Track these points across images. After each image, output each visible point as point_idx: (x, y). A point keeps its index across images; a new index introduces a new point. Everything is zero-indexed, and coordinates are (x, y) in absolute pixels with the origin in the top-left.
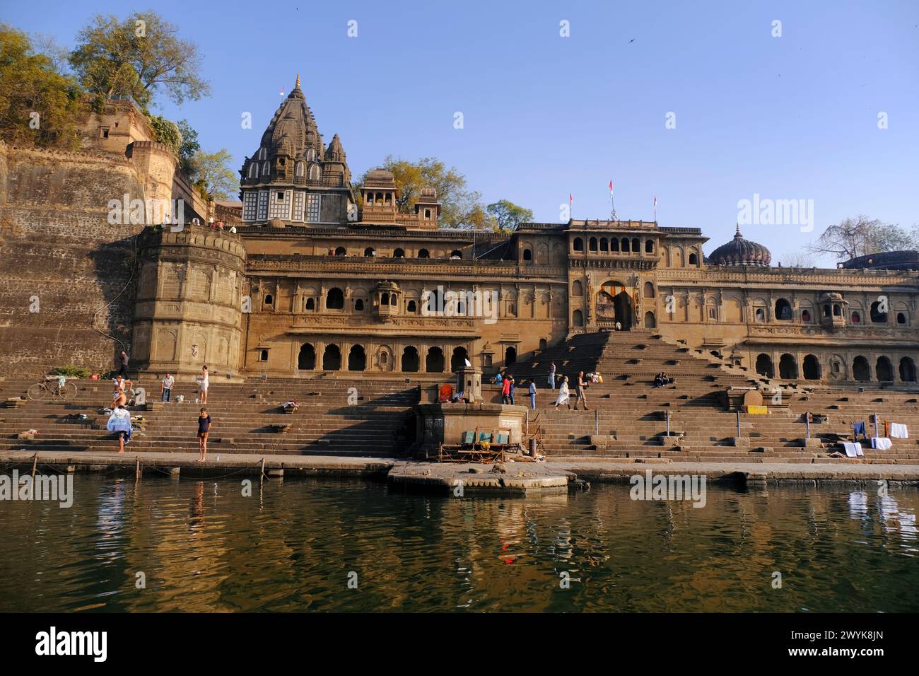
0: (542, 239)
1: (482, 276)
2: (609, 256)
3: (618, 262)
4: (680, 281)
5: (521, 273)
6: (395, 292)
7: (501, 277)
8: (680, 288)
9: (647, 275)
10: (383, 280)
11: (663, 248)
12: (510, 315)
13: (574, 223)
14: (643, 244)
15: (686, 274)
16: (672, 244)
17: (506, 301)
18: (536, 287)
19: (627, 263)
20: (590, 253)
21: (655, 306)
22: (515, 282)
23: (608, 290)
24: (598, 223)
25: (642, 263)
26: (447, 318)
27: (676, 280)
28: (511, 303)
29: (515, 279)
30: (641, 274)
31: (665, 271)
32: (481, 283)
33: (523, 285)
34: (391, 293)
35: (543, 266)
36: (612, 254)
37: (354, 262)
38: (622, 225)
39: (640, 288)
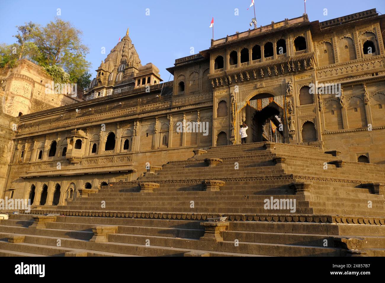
0: (193, 69)
1: (143, 114)
2: (250, 65)
3: (261, 70)
4: (352, 77)
5: (174, 104)
6: (79, 137)
7: (157, 111)
8: (351, 86)
9: (302, 78)
10: (74, 129)
11: (325, 45)
12: (163, 146)
13: (215, 43)
14: (290, 43)
15: (359, 67)
16: (336, 38)
17: (160, 133)
18: (184, 115)
19: (272, 68)
20: (229, 68)
21: (314, 114)
22: (166, 114)
23: (254, 104)
24: (238, 37)
25: (291, 65)
26: (114, 156)
27: (345, 78)
28: (164, 134)
29: (168, 111)
30: (294, 79)
31: (329, 69)
32: (141, 120)
33: (175, 116)
34: (75, 139)
35: (193, 94)
36: (252, 63)
37: (65, 119)
38: (264, 30)
39: (294, 95)
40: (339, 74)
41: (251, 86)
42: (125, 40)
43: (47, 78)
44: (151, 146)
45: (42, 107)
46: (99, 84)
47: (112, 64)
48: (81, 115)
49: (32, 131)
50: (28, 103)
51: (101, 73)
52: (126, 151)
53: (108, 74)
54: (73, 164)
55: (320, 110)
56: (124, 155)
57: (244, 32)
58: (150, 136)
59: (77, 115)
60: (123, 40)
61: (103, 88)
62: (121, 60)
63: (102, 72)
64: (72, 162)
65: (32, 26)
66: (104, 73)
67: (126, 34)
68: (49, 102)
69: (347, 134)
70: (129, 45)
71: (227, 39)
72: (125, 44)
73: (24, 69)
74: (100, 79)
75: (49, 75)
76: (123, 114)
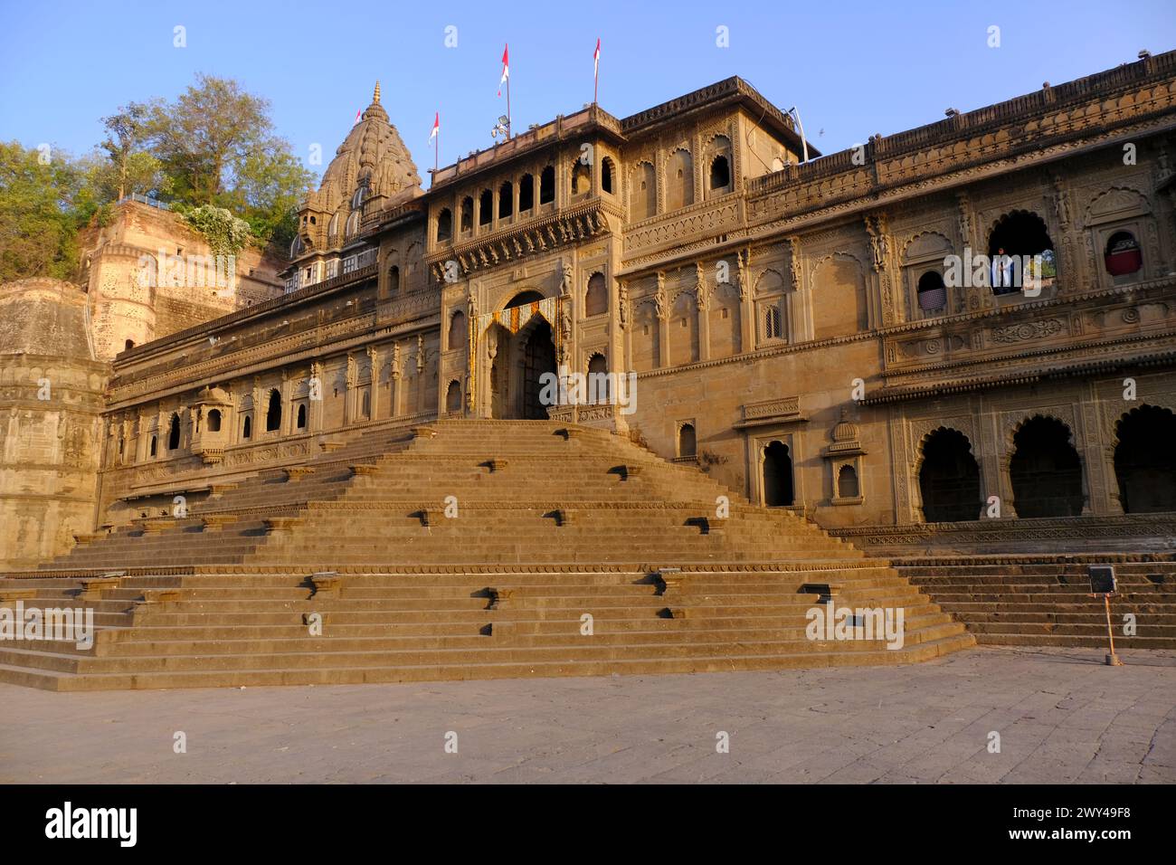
0: (413, 237)
1: (328, 345)
2: (493, 232)
3: (515, 241)
4: (680, 246)
5: (380, 320)
6: (214, 405)
7: (352, 338)
8: (676, 268)
9: (591, 255)
10: (203, 387)
11: (643, 169)
12: (362, 417)
13: (439, 178)
14: (563, 175)
15: (698, 221)
16: (662, 151)
17: (358, 387)
18: (396, 347)
19: (534, 237)
20: (460, 237)
21: (606, 337)
22: (365, 344)
23: (505, 319)
24: (476, 161)
25: (566, 226)
26: (277, 443)
27: (670, 249)
28: (365, 390)
29: (370, 338)
30: (578, 257)
31: (644, 230)
32: (323, 359)
33: (382, 347)
34: (206, 410)
35: (413, 296)
36: (499, 226)
37: (192, 363)
38: (520, 145)
39: (573, 295)
40: (663, 240)
41: (504, 274)
42: (372, 114)
43: (193, 239)
44: (341, 418)
45: (189, 317)
46: (307, 247)
47: (336, 189)
48: (219, 351)
49: (135, 393)
50: (143, 313)
51: (309, 219)
52: (301, 429)
53: (327, 218)
54: (210, 464)
55: (622, 327)
56: (295, 440)
57: (487, 150)
58: (341, 396)
59: (213, 352)
60: (365, 117)
61: (315, 257)
62: (359, 176)
63: (310, 215)
64: (206, 461)
65: (137, 112)
66: (317, 217)
67: (374, 99)
68: (205, 299)
69: (664, 379)
70: (381, 130)
71: (456, 166)
72: (367, 130)
73: (132, 228)
74: (306, 235)
75: (198, 232)
76: (292, 346)
